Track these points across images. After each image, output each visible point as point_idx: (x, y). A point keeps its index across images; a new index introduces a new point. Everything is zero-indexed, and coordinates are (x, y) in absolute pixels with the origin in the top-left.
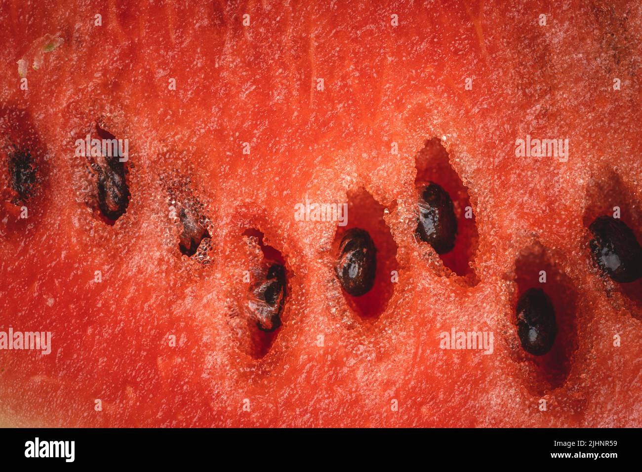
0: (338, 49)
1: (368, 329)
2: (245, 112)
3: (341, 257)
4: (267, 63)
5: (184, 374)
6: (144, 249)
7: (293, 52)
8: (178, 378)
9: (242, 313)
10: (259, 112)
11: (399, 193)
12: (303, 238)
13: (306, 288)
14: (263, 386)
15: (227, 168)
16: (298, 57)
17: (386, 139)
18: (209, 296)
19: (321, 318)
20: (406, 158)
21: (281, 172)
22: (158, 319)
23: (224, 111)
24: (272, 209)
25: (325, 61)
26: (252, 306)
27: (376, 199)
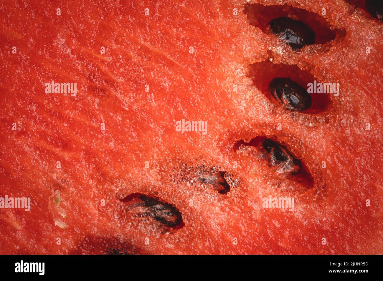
0: (159, 32)
1: (335, 111)
2: (164, 109)
3: (283, 102)
4: (143, 79)
5: (297, 234)
6: (209, 215)
7: (145, 60)
8: (297, 239)
9: (281, 179)
10: (169, 100)
11: (265, 46)
12: (258, 118)
13: (289, 133)
14: (332, 192)
15: (191, 138)
16: (150, 58)
17: (229, 35)
18: (260, 193)
19: (312, 135)
20: (247, 29)
21: (212, 108)
22: (256, 231)
23: (156, 120)
24: (231, 126)
25: (162, 44)
26: (280, 171)
27: (260, 61)
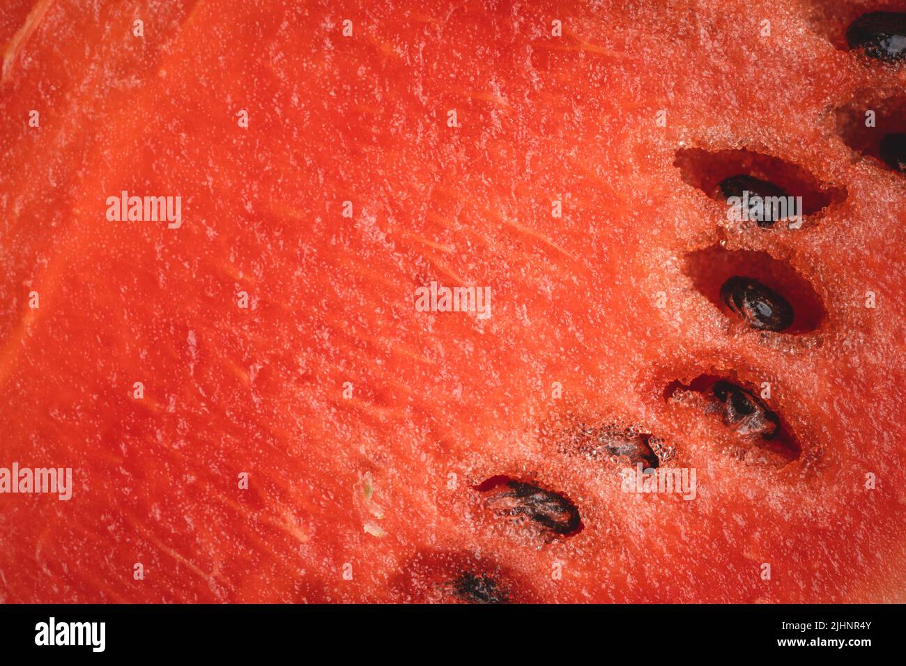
0: (533, 201)
1: (832, 327)
2: (545, 329)
3: (744, 314)
4: (507, 280)
5: (774, 537)
6: (625, 508)
7: (511, 248)
8: (775, 545)
9: (745, 446)
10: (552, 315)
11: (712, 218)
12: (703, 340)
13: (756, 365)
14: (831, 464)
15: (591, 378)
16: (519, 245)
17: (650, 202)
18: (710, 468)
19: (795, 367)
20: (681, 192)
21: (625, 326)
22: (705, 533)
23: (532, 350)
24: (658, 356)
25: (538, 220)
26: (743, 431)
27: (705, 246)
